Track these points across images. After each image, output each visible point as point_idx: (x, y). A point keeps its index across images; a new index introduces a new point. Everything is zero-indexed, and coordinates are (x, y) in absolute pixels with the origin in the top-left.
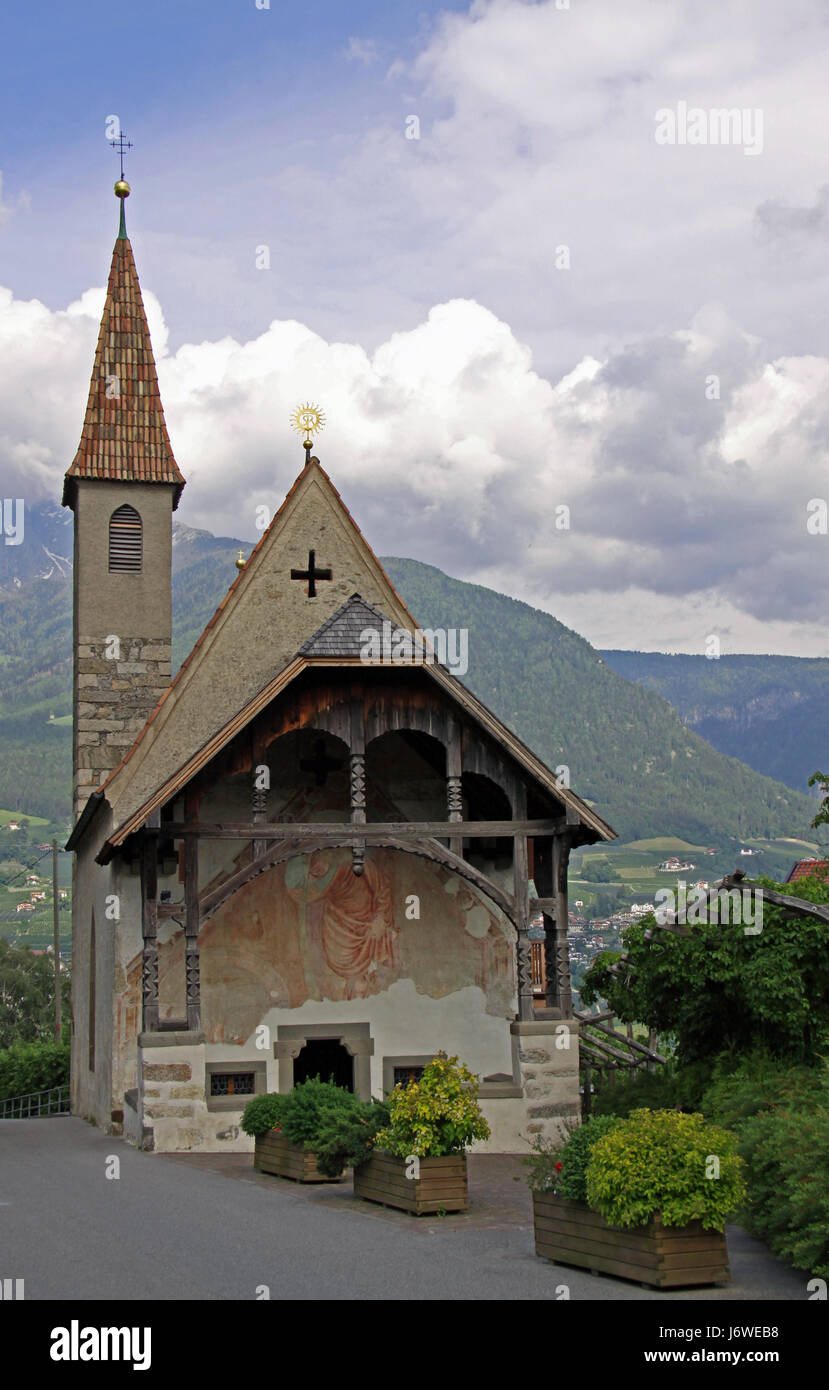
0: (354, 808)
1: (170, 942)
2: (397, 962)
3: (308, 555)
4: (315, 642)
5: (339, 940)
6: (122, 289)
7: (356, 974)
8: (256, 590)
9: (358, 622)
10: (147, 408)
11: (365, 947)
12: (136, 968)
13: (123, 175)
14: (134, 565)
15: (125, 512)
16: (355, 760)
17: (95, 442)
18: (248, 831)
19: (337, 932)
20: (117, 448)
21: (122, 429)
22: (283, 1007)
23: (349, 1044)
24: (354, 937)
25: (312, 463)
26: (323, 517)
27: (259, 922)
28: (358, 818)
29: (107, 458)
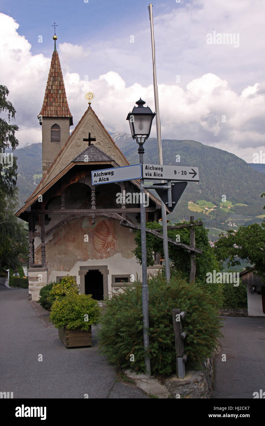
0: (92, 205)
1: (48, 243)
2: (116, 248)
3: (88, 134)
4: (77, 158)
5: (98, 242)
6: (55, 65)
7: (103, 252)
8: (72, 145)
9: (92, 152)
10: (62, 97)
11: (106, 244)
12: (38, 250)
13: (55, 34)
14: (58, 141)
15: (55, 126)
16: (92, 191)
17: (47, 107)
18: (60, 212)
19: (98, 240)
20: (53, 108)
21: (54, 103)
22: (81, 261)
23: (101, 271)
24: (103, 241)
25: (90, 108)
26: (93, 123)
27: (74, 238)
28: (93, 207)
29: (50, 111)
